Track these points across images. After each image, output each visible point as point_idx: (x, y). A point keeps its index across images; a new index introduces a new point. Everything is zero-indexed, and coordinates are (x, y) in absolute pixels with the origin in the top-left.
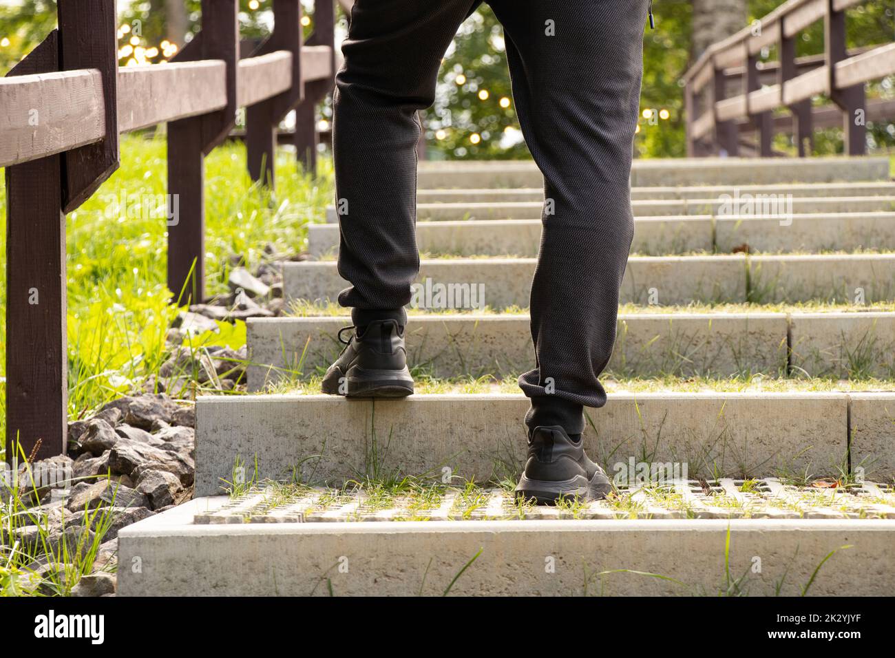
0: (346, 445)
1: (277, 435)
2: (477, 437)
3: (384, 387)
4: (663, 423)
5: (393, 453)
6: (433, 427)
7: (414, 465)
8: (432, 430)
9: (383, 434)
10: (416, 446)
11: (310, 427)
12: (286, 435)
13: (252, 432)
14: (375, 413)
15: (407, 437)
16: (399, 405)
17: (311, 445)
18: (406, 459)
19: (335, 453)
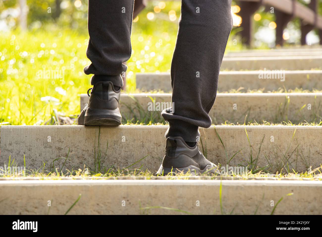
0: (84, 153)
1: (45, 147)
2: (157, 149)
3: (102, 119)
4: (262, 142)
5: (110, 157)
6: (132, 143)
7: (122, 164)
8: (132, 145)
9: (103, 147)
10: (123, 154)
11: (64, 143)
12: (51, 147)
13: (31, 145)
14: (101, 135)
15: (118, 149)
16: (114, 130)
17: (64, 153)
18: (118, 161)
19: (78, 157)
